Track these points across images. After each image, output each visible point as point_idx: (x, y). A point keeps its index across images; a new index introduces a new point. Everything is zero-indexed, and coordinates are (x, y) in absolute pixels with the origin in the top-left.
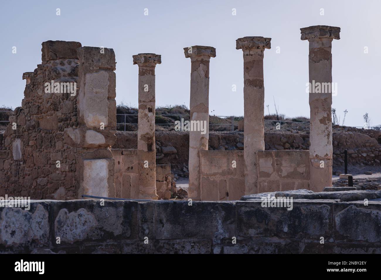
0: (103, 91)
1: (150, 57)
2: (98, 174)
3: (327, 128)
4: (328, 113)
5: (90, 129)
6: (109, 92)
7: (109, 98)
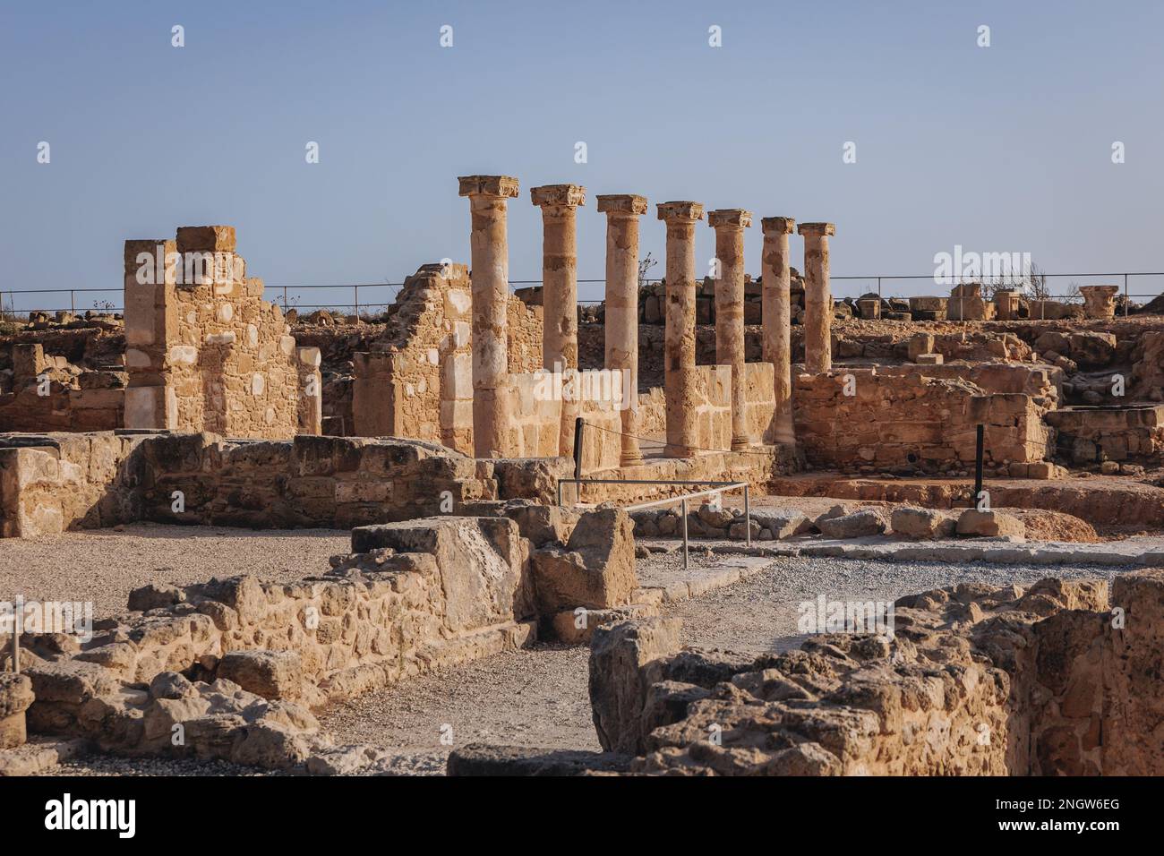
0: (148, 297)
1: (671, 208)
2: (141, 407)
3: (481, 339)
4: (483, 315)
5: (133, 347)
6: (156, 297)
7: (156, 306)
